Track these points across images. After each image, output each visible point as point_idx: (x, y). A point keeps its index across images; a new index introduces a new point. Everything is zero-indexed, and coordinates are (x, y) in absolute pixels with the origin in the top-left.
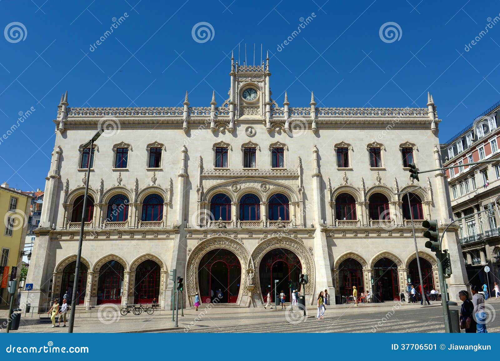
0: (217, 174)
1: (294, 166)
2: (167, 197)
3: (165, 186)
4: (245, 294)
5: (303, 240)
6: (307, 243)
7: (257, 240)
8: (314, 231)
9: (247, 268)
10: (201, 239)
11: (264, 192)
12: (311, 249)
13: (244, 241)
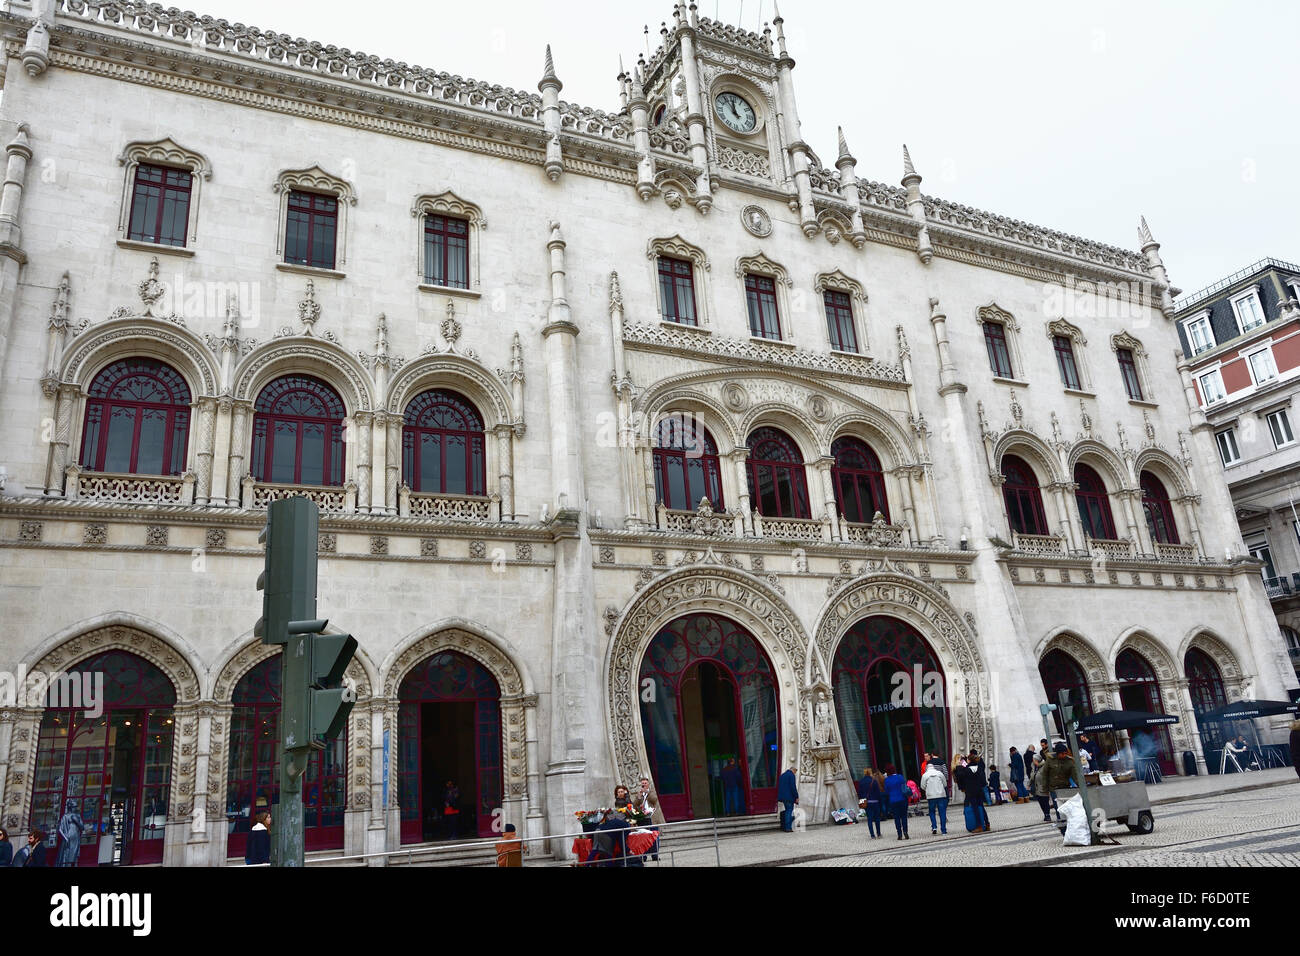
0: (676, 344)
1: (890, 352)
2: (510, 405)
3: (495, 359)
4: (809, 778)
5: (947, 587)
6: (959, 597)
7: (824, 584)
8: (971, 559)
9: (808, 683)
10: (646, 573)
11: (818, 422)
12: (970, 618)
13: (788, 585)
